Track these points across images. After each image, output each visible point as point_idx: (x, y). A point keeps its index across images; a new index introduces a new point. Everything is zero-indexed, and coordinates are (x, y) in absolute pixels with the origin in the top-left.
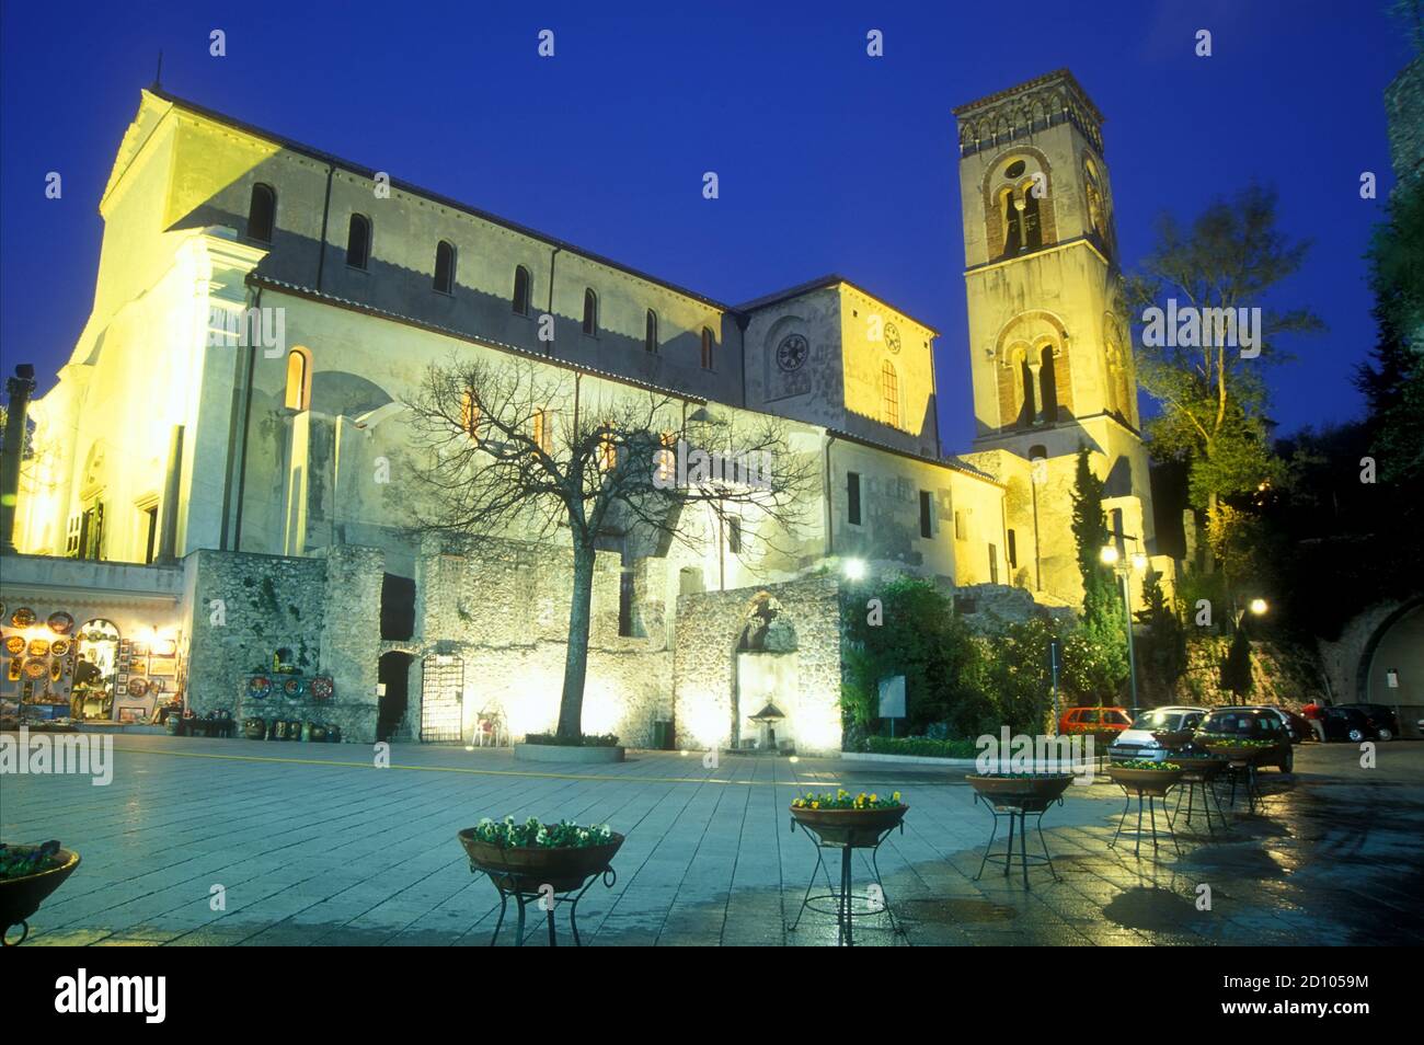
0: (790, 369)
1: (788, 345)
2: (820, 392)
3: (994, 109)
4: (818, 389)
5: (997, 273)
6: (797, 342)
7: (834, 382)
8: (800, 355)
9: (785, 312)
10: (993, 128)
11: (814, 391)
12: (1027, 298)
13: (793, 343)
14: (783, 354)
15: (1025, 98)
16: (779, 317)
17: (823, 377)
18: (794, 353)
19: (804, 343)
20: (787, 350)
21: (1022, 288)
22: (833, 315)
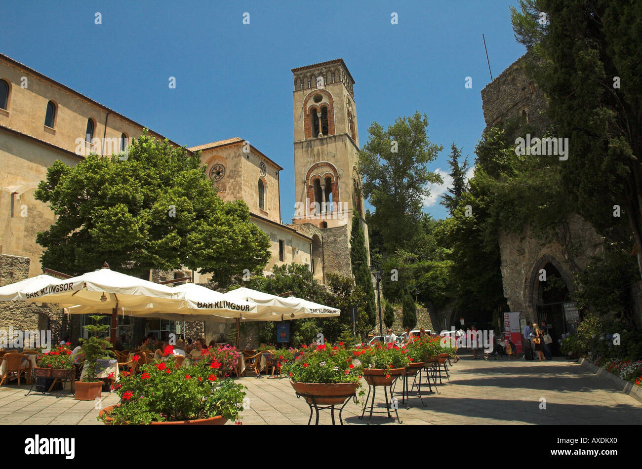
0: (216, 180)
1: (215, 169)
2: (230, 192)
3: (310, 72)
4: (230, 190)
5: (308, 144)
6: (220, 168)
7: (237, 188)
8: (221, 174)
9: (215, 153)
10: (309, 80)
11: (227, 191)
12: (321, 156)
13: (218, 168)
14: (213, 173)
15: (323, 69)
16: (212, 156)
17: (232, 185)
18: (218, 173)
19: (223, 169)
20: (215, 171)
21: (319, 152)
22: (238, 156)
